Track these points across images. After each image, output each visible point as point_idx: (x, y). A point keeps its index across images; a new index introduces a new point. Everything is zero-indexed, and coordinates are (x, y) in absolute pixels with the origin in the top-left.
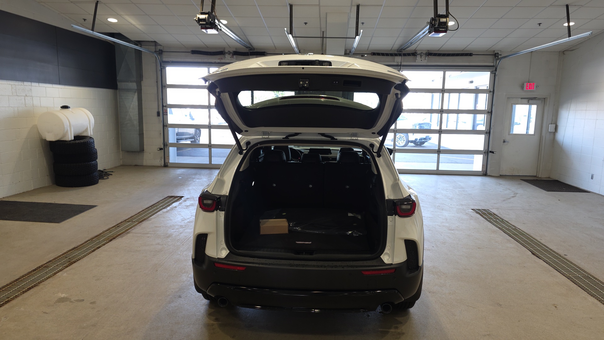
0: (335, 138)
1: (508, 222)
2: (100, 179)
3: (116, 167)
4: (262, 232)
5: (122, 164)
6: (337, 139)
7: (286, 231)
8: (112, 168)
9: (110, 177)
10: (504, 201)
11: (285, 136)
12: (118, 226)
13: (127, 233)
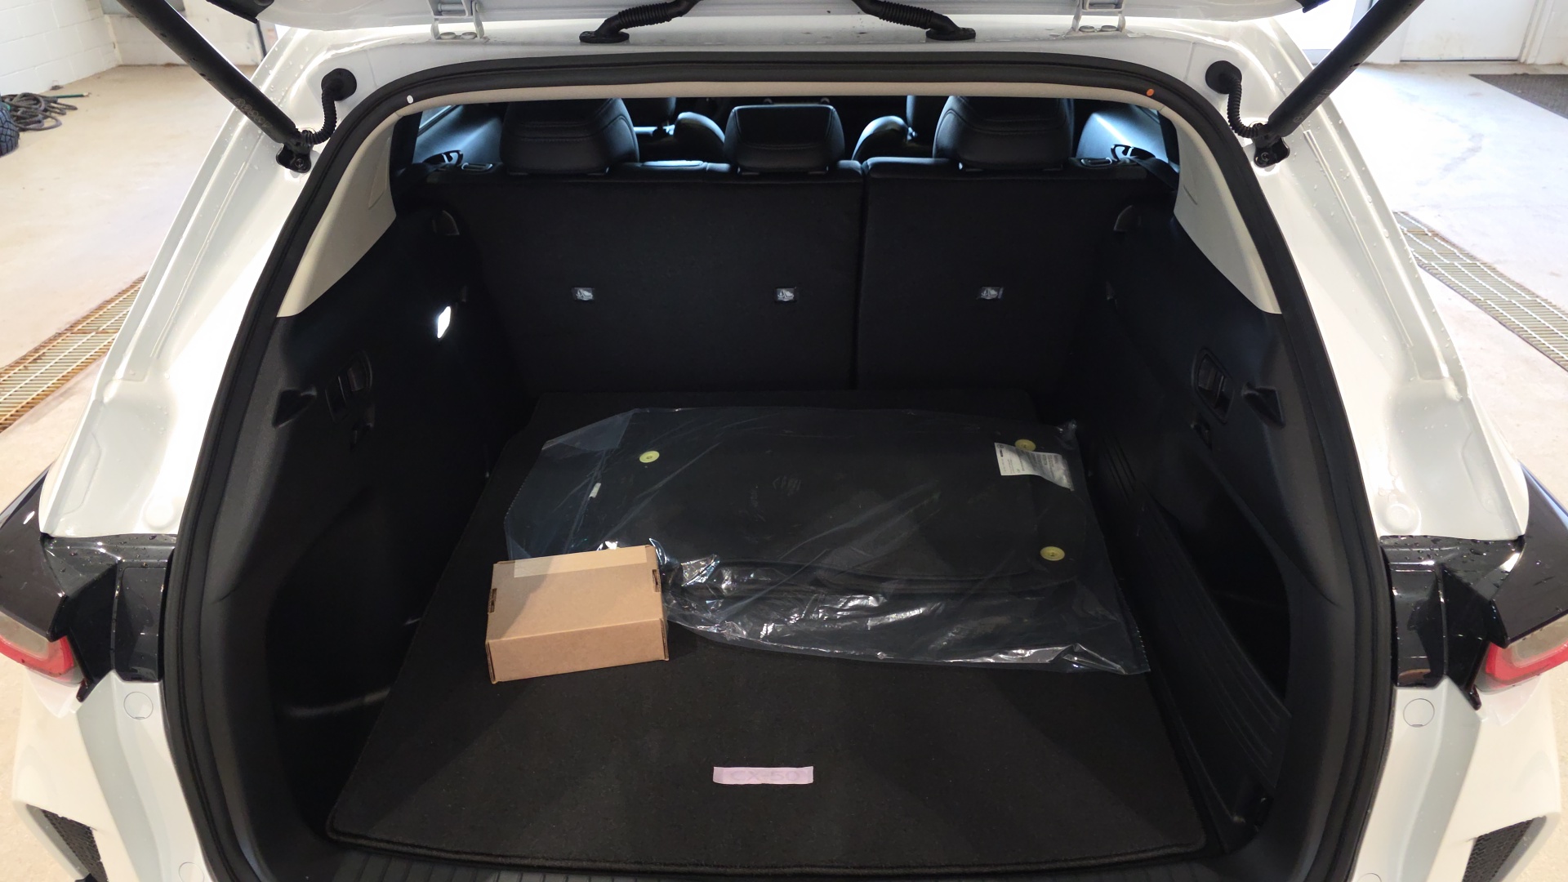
0: (960, 20)
1: (1494, 270)
2: (24, 130)
3: (99, 76)
4: (504, 669)
5: (121, 63)
6: (968, 35)
7: (656, 650)
8: (83, 82)
9: (67, 119)
10: (1447, 169)
11: (600, 22)
12: (36, 356)
13: (61, 395)
